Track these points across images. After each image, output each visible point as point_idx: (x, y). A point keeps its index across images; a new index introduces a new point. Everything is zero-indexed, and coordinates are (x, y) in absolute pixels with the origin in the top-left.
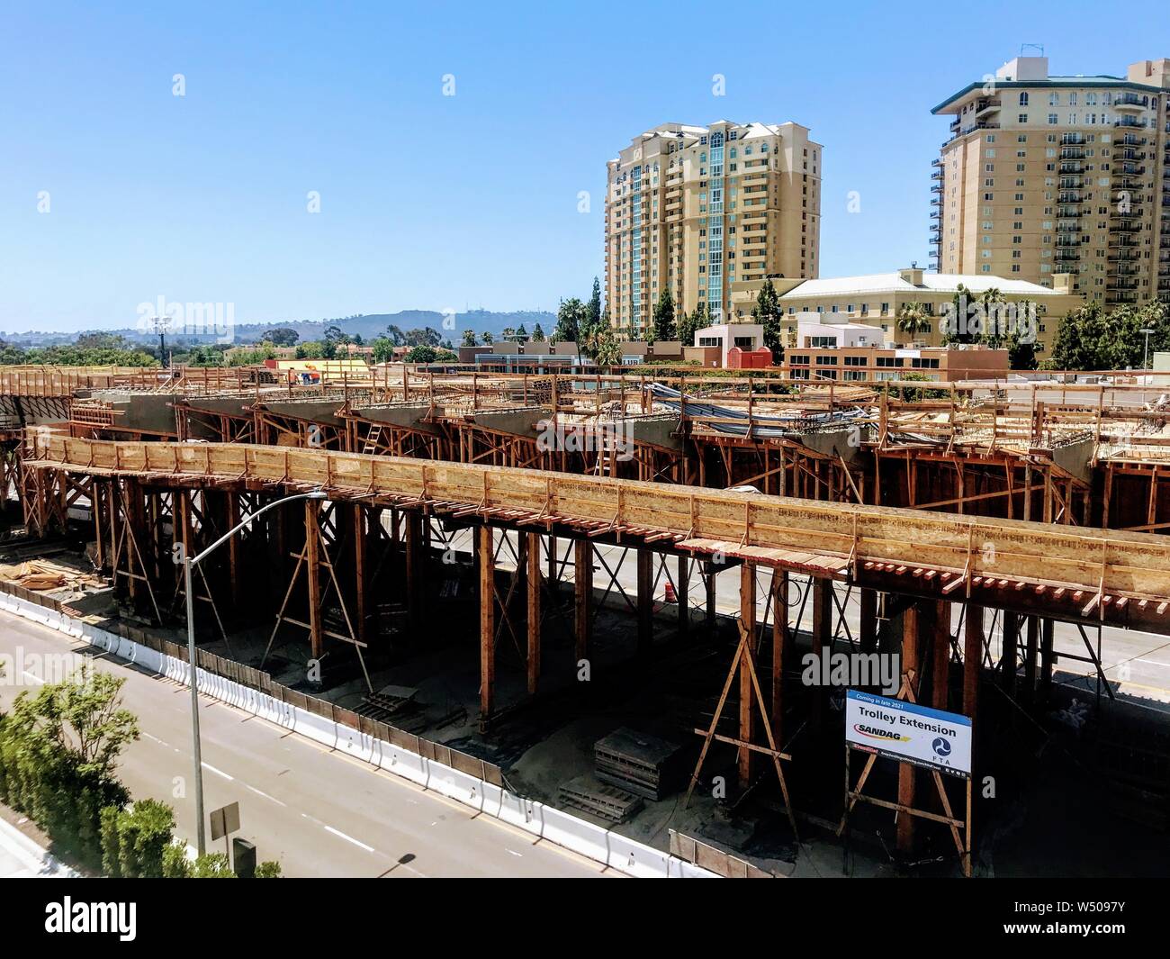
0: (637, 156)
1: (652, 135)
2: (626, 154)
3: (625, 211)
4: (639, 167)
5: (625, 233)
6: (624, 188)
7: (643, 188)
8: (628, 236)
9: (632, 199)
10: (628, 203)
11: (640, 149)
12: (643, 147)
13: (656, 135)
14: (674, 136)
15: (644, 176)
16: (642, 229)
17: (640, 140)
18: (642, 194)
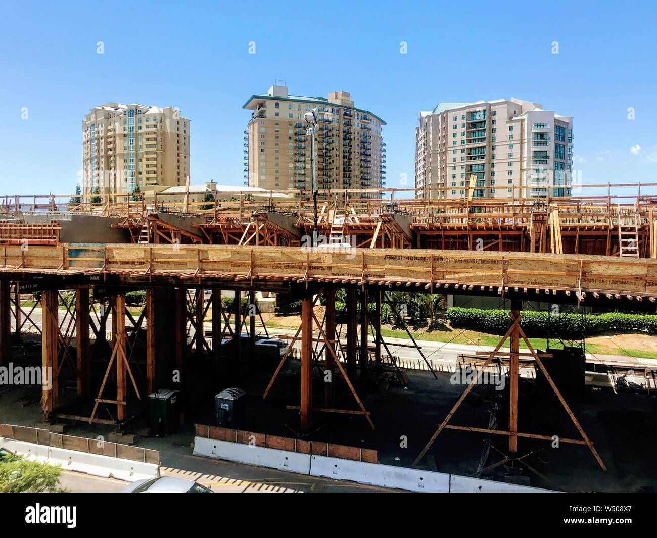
0: (93, 118)
1: (101, 108)
2: (88, 117)
3: (88, 147)
4: (94, 125)
5: (88, 159)
6: (88, 135)
7: (96, 135)
8: (89, 161)
9: (91, 141)
10: (89, 143)
11: (94, 115)
12: (96, 114)
13: (103, 108)
14: (113, 109)
15: (96, 129)
16: (96, 157)
17: (94, 111)
18: (96, 139)
